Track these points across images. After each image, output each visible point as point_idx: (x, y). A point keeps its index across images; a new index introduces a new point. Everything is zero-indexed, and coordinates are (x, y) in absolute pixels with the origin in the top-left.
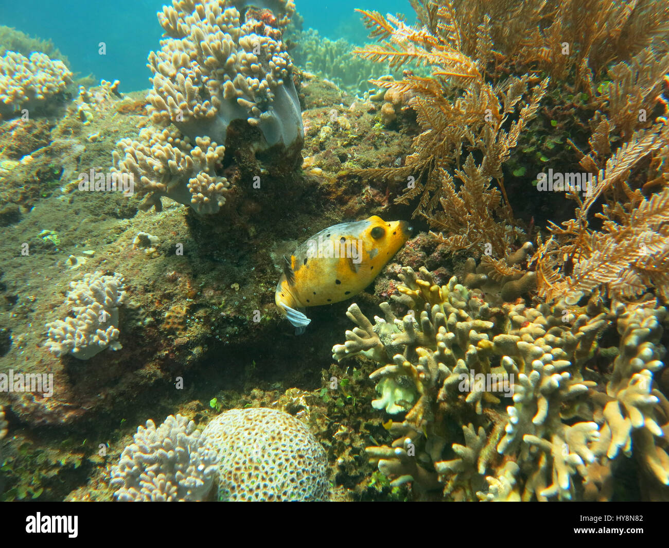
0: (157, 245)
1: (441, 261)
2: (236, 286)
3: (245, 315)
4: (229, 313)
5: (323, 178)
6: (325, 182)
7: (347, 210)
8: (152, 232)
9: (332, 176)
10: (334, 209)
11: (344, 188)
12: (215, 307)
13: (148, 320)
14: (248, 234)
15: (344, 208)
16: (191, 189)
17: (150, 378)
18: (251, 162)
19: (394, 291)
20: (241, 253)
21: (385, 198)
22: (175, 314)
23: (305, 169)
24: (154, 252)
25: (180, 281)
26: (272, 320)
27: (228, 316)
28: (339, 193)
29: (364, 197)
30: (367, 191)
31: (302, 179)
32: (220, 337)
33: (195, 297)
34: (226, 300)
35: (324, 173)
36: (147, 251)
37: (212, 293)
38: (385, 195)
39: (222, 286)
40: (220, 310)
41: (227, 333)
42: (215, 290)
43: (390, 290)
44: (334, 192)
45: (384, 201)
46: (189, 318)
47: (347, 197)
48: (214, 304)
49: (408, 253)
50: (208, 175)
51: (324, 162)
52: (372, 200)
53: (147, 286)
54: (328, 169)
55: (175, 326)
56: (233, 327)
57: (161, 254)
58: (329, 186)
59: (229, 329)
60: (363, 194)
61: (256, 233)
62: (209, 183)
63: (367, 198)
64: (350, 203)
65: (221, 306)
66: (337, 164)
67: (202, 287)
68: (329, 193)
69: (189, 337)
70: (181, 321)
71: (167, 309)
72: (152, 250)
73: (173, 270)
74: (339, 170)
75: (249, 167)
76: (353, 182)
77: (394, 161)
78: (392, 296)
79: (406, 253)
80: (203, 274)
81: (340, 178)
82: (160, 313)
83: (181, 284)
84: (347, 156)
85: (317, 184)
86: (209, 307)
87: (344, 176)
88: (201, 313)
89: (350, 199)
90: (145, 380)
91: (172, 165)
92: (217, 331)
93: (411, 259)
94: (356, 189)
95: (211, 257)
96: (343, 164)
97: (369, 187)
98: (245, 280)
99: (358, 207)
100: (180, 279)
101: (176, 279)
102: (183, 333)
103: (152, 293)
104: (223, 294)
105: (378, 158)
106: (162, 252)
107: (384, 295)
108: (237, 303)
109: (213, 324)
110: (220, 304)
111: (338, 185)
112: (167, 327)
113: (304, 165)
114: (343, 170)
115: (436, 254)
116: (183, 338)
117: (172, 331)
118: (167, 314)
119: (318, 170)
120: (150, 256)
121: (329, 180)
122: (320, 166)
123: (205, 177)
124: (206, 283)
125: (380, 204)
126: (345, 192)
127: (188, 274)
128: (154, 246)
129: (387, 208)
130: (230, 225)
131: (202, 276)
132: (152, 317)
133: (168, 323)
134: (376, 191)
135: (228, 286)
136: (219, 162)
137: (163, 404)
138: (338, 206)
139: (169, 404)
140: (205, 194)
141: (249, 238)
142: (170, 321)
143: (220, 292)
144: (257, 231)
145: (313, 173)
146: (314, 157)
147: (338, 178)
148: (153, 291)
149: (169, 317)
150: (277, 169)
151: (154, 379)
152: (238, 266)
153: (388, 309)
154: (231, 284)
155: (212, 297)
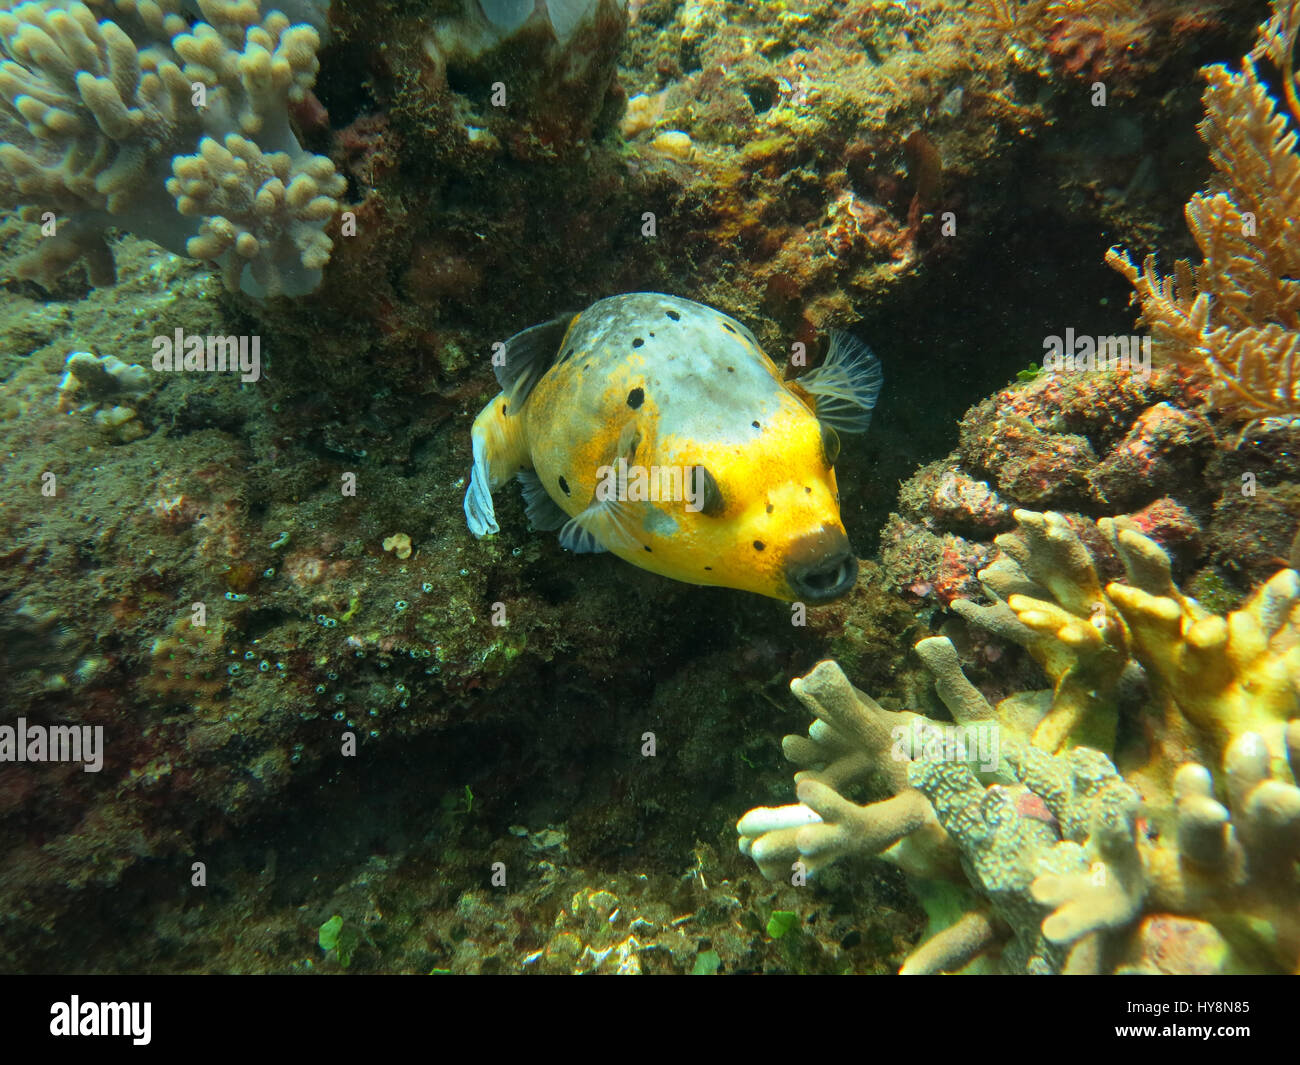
0: (141, 396)
1: (1158, 475)
2: (399, 543)
3: (429, 645)
4: (373, 638)
5: (694, 166)
6: (698, 183)
7: (775, 276)
8: (129, 351)
9: (725, 160)
10: (730, 276)
11: (764, 200)
12: (327, 621)
13: (90, 665)
14: (436, 366)
15: (765, 271)
16: (183, 202)
17: (105, 865)
18: (429, 100)
19: (961, 583)
20: (419, 428)
21: (903, 231)
22: (186, 646)
23: (632, 136)
24: (131, 421)
25: (204, 530)
26: (524, 657)
27: (372, 651)
28: (750, 219)
29: (833, 230)
30: (842, 210)
31: (622, 169)
32: (349, 716)
33: (255, 585)
34: (363, 595)
35: (699, 152)
36: (102, 417)
37: (314, 568)
38: (903, 223)
39: (353, 545)
40: (345, 629)
41: (371, 704)
42: (328, 558)
43: (947, 579)
44: (732, 217)
45: (901, 244)
46: (239, 657)
47: (773, 233)
48: (325, 610)
49: (1013, 439)
50: (252, 146)
51: (697, 110)
52: (861, 242)
53: (88, 544)
54: (711, 135)
55: (189, 685)
56: (391, 684)
57: (153, 429)
58: (714, 194)
59: (377, 692)
60: (829, 222)
61: (465, 363)
62: (257, 177)
63: (842, 234)
64: (787, 253)
65: (347, 616)
66: (742, 118)
67: (282, 549)
68: (716, 220)
69: (235, 724)
70: (207, 668)
71: (159, 628)
72: (120, 413)
73: (179, 490)
74: (748, 138)
75: (425, 119)
76: (795, 179)
77: (939, 99)
78: (956, 604)
79: (1005, 438)
80: (289, 501)
81: (753, 165)
82: (133, 642)
83: (205, 542)
84: (774, 86)
85: (675, 187)
86: (305, 619)
87: (768, 160)
88: (278, 639)
89: (784, 238)
90: (85, 874)
91: (94, 94)
92: (339, 697)
93: (1033, 463)
94: (806, 205)
95: (314, 442)
96: (760, 118)
97: (848, 198)
98: (430, 521)
99: (812, 265)
100: (203, 523)
101: (189, 523)
102: (216, 708)
103: (105, 572)
104: (355, 571)
105: (887, 90)
106: (157, 420)
107: (921, 590)
108: (401, 606)
109: (320, 677)
110: (344, 608)
111: (747, 191)
112: (161, 687)
113: (631, 120)
114: (762, 137)
115: (1139, 447)
116: (216, 726)
117: (177, 703)
118: (158, 646)
119: (677, 139)
120: (113, 437)
121: (715, 173)
122: (684, 126)
123: (240, 153)
124: (294, 537)
125: (886, 255)
126: (770, 217)
127: (232, 504)
128: (130, 402)
129: (910, 267)
130: (371, 336)
131: (283, 510)
132: (106, 653)
133: (163, 675)
134: (872, 211)
135: (375, 545)
136: (298, 94)
137: (165, 930)
138: (745, 264)
139: (184, 929)
140: (247, 218)
141: (441, 379)
142: (168, 667)
143: (344, 564)
144: (469, 356)
145: (658, 148)
146: (663, 96)
147: (744, 167)
148: (109, 564)
149: (166, 655)
150: (528, 127)
151: (120, 864)
152: (410, 471)
153: (947, 663)
154: (381, 538)
155: (318, 583)
